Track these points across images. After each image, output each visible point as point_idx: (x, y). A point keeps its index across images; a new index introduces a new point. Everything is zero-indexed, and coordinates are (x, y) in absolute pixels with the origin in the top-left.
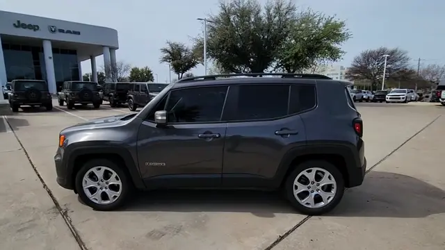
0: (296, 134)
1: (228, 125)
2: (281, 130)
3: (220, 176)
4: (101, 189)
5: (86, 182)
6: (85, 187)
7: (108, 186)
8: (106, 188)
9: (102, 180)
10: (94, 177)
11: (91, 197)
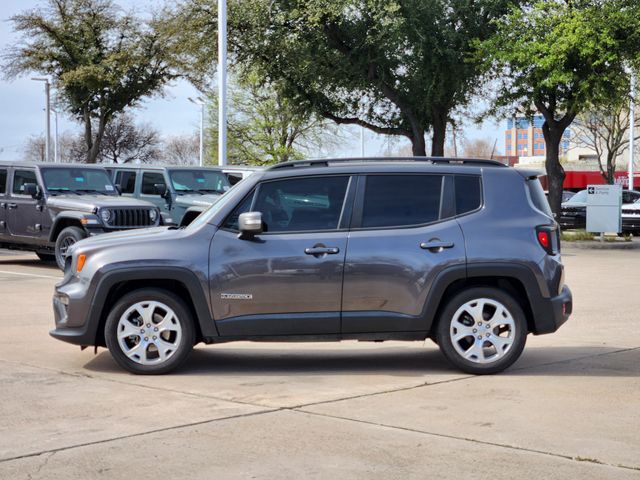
0: (451, 247)
1: (350, 235)
2: (430, 241)
3: (338, 315)
4: (146, 339)
5: (123, 328)
6: (121, 336)
7: (158, 334)
8: (154, 338)
9: (148, 325)
10: (134, 320)
11: (130, 353)
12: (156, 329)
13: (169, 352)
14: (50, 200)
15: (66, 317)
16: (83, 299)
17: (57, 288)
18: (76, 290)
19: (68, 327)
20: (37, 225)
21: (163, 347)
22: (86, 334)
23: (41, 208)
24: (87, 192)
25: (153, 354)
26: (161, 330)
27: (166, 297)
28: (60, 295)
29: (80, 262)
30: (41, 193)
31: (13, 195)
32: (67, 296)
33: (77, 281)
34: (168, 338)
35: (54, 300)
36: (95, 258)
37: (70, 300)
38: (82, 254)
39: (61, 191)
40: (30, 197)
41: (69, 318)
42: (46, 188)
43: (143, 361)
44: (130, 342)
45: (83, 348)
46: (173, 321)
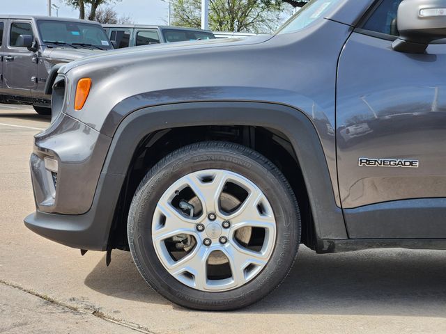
4: (207, 243)
5: (163, 220)
6: (158, 235)
7: (229, 233)
8: (223, 241)
9: (211, 216)
10: (184, 205)
11: (175, 269)
12: (227, 224)
13: (250, 268)
14: (46, 53)
15: (54, 194)
16: (85, 160)
17: (37, 139)
18: (74, 145)
19: (57, 214)
20: (33, 78)
21: (238, 258)
22: (90, 229)
23: (37, 60)
24: (83, 46)
25: (219, 272)
26: (236, 225)
27: (248, 161)
28: (44, 154)
29: (80, 92)
30: (37, 46)
31: (9, 48)
32: (55, 156)
33: (76, 127)
34: (247, 240)
35: (32, 163)
36: (106, 85)
37: (62, 163)
38: (86, 76)
39: (57, 44)
40: (26, 49)
41: (59, 197)
42: (41, 39)
43: (200, 283)
44: (175, 248)
45: (83, 252)
46: (261, 208)
